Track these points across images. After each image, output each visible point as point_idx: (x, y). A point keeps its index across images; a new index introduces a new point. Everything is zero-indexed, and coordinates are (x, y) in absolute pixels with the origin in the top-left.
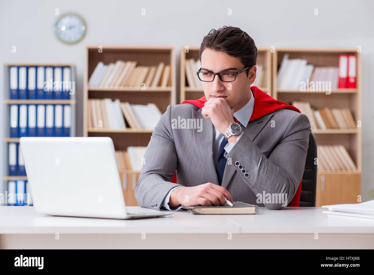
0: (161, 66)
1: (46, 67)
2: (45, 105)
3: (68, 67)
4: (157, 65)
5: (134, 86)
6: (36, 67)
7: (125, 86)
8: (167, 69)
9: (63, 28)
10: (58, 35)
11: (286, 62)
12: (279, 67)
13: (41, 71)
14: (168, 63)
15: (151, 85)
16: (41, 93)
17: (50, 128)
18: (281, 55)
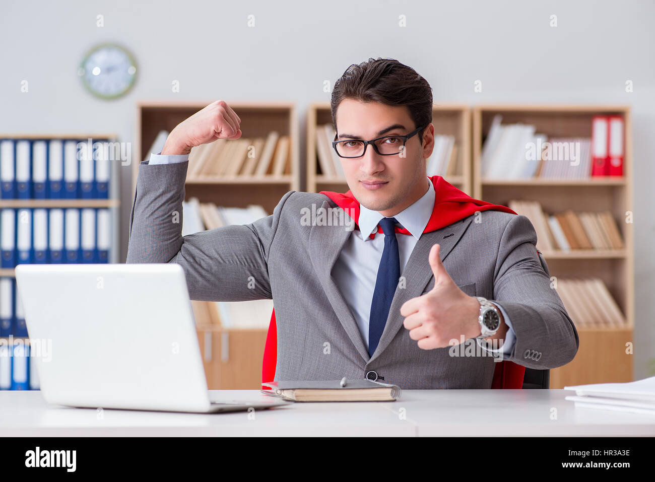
0: (273, 138)
1: (64, 141)
2: (64, 210)
3: (105, 140)
4: (264, 136)
5: (223, 174)
6: (48, 141)
7: (209, 173)
8: (283, 144)
9: (96, 71)
10: (86, 82)
11: (497, 130)
12: (484, 139)
13: (56, 148)
14: (284, 132)
15: (254, 172)
16: (56, 188)
17: (72, 252)
18: (488, 117)
